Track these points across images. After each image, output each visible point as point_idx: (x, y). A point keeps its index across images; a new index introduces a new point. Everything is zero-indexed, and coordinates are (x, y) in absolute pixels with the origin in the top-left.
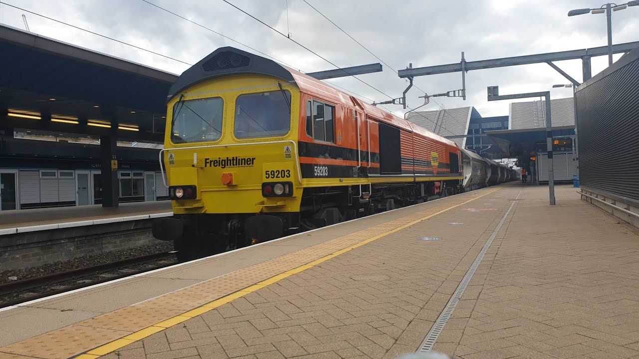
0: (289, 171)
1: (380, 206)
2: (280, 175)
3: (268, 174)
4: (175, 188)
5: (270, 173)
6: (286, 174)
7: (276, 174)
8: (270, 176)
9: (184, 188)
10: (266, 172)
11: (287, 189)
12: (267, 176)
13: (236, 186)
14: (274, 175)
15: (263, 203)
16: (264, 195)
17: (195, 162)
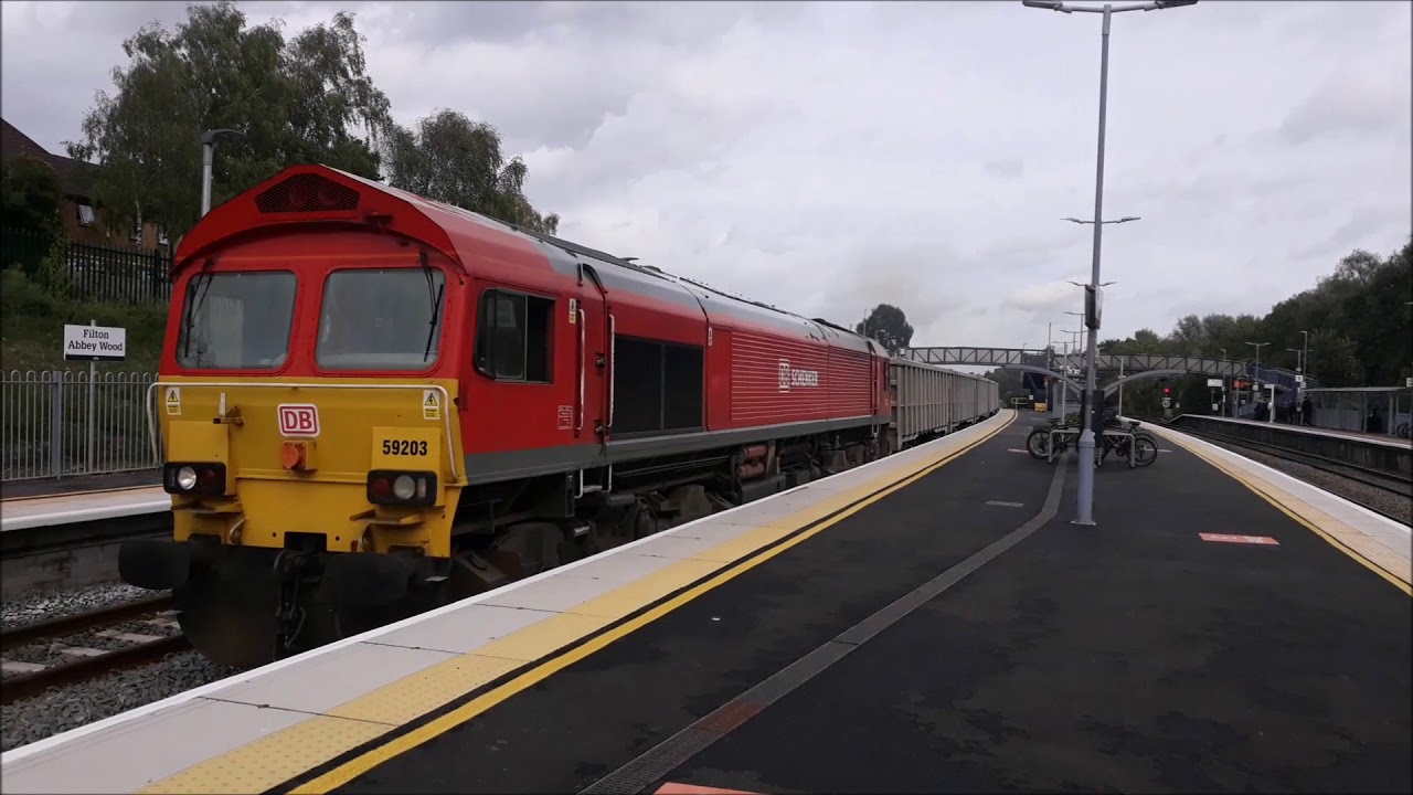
0: (425, 443)
1: (665, 506)
2: (408, 450)
3: (389, 447)
4: (178, 467)
5: (390, 444)
6: (420, 448)
7: (402, 447)
8: (392, 450)
9: (199, 468)
10: (385, 442)
11: (423, 489)
12: (386, 449)
13: (312, 472)
14: (398, 449)
15: (369, 515)
16: (371, 498)
17: (222, 411)
